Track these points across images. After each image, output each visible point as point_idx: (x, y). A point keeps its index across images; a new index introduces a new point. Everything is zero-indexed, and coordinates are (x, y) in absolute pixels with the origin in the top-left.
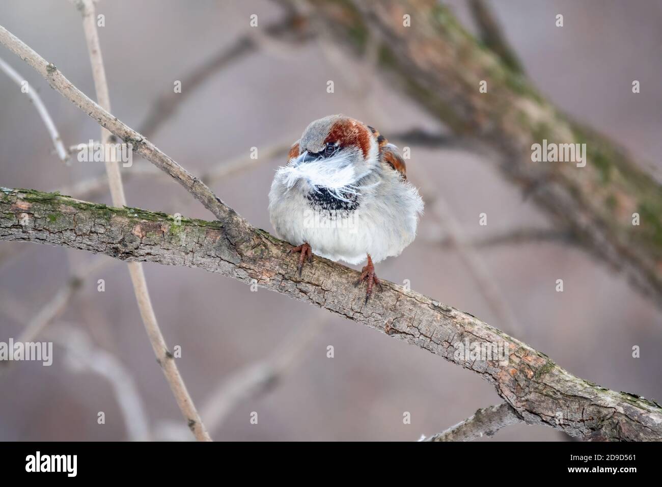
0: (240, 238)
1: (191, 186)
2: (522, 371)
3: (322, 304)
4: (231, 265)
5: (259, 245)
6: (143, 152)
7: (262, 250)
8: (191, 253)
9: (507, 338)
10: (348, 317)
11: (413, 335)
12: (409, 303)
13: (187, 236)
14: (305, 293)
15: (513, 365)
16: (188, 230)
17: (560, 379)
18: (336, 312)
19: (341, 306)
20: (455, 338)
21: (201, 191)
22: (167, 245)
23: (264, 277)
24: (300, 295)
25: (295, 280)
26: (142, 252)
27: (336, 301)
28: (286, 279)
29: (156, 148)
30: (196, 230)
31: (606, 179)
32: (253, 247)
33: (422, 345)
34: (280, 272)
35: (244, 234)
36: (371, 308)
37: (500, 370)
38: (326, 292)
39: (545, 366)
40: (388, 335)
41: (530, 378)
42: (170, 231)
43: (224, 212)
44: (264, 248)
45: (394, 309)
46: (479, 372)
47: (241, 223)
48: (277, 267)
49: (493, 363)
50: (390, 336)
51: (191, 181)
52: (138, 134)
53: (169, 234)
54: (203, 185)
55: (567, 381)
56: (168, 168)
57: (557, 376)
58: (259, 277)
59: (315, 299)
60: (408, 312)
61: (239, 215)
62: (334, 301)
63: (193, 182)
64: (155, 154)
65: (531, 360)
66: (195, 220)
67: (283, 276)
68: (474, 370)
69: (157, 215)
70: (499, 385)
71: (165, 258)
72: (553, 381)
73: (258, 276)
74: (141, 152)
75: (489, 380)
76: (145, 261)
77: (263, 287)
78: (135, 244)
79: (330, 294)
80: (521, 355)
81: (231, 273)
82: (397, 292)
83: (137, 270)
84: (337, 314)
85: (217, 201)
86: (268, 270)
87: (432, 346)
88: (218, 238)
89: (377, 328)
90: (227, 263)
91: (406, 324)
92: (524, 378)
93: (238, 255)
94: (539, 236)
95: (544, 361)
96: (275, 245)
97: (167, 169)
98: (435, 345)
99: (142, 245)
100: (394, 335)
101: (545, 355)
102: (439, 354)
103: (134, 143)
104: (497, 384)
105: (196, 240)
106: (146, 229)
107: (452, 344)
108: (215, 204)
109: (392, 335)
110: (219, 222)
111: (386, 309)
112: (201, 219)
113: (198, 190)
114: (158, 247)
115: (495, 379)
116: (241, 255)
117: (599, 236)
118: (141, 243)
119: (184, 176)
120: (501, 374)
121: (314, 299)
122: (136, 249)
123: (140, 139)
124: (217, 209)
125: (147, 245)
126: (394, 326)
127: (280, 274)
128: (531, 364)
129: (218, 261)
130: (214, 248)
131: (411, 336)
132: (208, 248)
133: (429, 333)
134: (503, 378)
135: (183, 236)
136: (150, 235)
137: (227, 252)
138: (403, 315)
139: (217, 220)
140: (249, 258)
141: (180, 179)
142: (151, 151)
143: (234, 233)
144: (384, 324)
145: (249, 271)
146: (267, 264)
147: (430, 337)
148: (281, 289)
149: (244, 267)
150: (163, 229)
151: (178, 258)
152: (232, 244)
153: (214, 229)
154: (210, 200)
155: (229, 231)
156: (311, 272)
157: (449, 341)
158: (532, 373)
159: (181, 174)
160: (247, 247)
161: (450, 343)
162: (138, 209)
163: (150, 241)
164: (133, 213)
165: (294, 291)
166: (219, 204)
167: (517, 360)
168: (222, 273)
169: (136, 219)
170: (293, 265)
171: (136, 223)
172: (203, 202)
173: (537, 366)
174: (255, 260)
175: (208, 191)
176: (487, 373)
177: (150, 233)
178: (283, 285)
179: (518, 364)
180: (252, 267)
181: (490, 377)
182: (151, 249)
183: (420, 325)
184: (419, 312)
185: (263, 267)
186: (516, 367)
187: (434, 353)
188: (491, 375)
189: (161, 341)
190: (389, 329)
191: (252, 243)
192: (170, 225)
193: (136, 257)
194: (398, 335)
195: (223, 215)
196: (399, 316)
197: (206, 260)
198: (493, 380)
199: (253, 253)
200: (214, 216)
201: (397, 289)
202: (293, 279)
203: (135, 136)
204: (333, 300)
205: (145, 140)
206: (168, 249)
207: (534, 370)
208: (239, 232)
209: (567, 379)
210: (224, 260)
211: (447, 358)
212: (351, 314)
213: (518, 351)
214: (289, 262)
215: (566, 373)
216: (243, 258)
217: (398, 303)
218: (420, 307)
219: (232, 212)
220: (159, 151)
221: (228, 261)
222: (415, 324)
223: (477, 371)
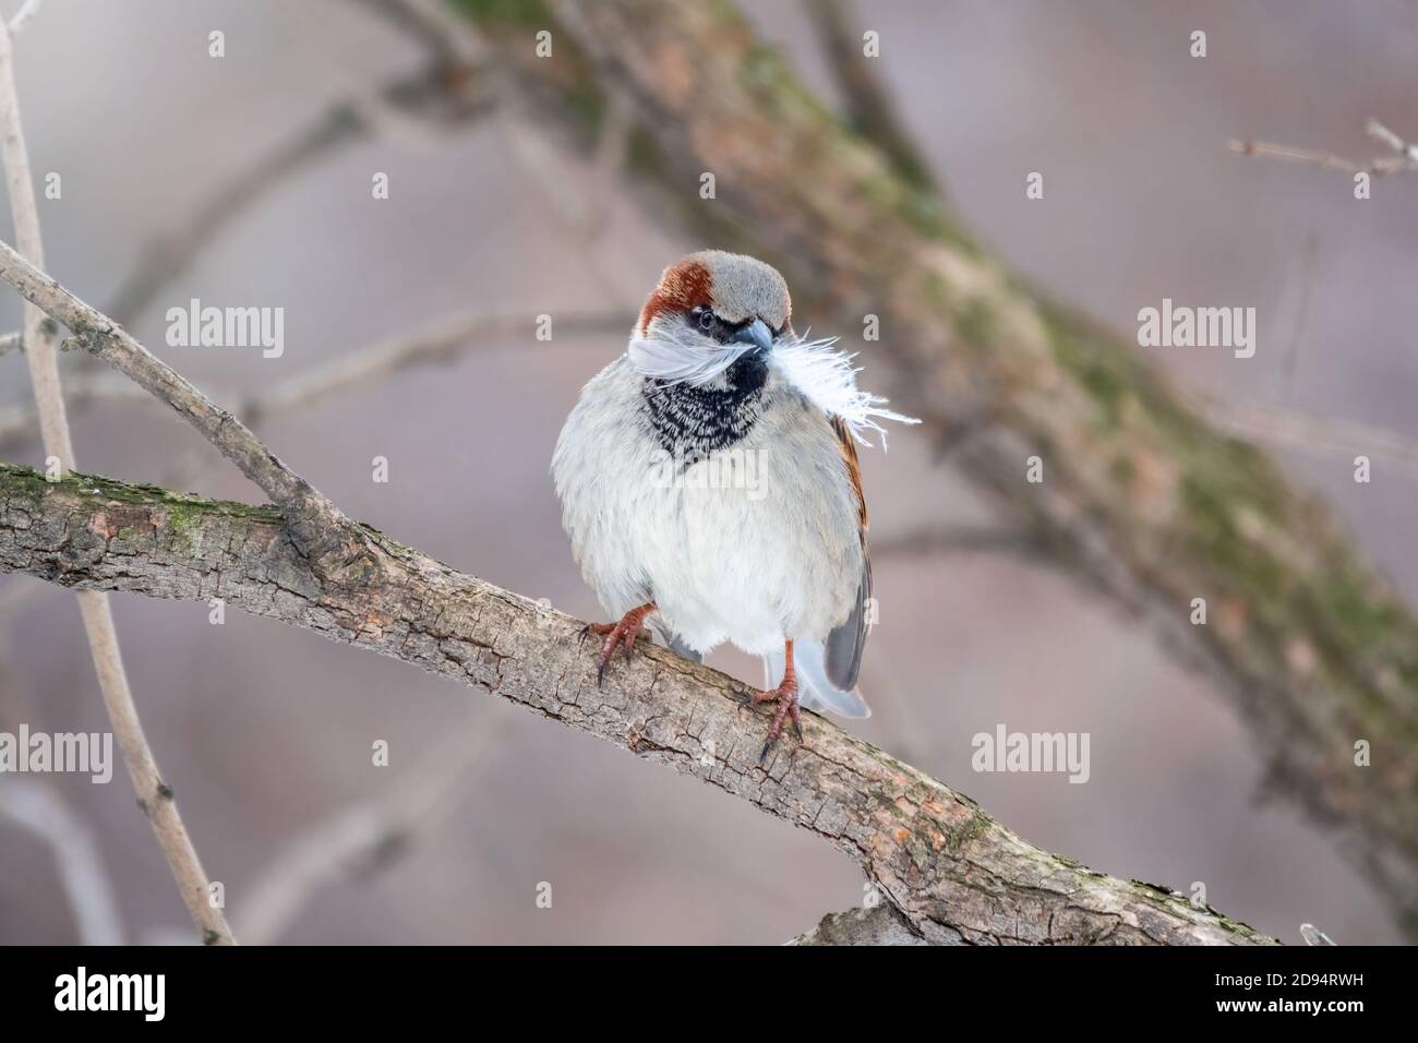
0: (320, 541)
1: (215, 429)
2: (920, 834)
3: (494, 685)
4: (300, 600)
5: (359, 557)
6: (114, 356)
7: (366, 568)
8: (212, 573)
9: (889, 762)
10: (549, 714)
11: (688, 754)
12: (679, 686)
13: (205, 536)
14: (458, 661)
15: (902, 820)
16: (209, 524)
17: (1002, 852)
18: (524, 702)
19: (534, 691)
20: (779, 761)
21: (237, 440)
22: (162, 556)
23: (370, 627)
24: (447, 667)
25: (435, 634)
26: (108, 570)
27: (524, 679)
28: (417, 632)
29: (140, 346)
30: (225, 524)
31: (1114, 421)
32: (347, 563)
33: (707, 775)
34: (404, 615)
35: (328, 533)
36: (599, 694)
37: (875, 831)
38: (503, 660)
39: (970, 823)
40: (634, 754)
41: (939, 848)
42: (169, 525)
43: (287, 485)
44: (370, 563)
45: (648, 698)
46: (829, 836)
47: (322, 511)
48: (399, 605)
49: (860, 816)
50: (639, 756)
51: (214, 418)
52: (102, 317)
53: (166, 532)
54: (241, 428)
55: (1018, 856)
56: (167, 390)
57: (995, 844)
58: (360, 627)
59: (480, 674)
60: (677, 704)
61: (317, 492)
62: (519, 680)
63: (220, 420)
64: (139, 359)
65: (940, 810)
66: (222, 504)
67: (411, 624)
68: (817, 830)
69: (142, 492)
70: (871, 863)
71: (157, 583)
72: (987, 856)
73: (356, 623)
74: (109, 355)
75: (849, 851)
76: (116, 588)
77: (367, 647)
78: (93, 553)
79: (512, 663)
80: (918, 799)
81: (299, 618)
82: (654, 662)
83: (98, 608)
84: (525, 706)
85: (271, 462)
86: (378, 611)
87: (730, 778)
88: (272, 541)
89: (610, 739)
90: (290, 596)
91: (674, 730)
92: (925, 848)
93: (316, 579)
94: (969, 541)
95: (967, 813)
96: (395, 557)
97: (165, 392)
98: (736, 777)
99: (108, 554)
100: (647, 753)
101: (971, 801)
102: (742, 796)
103: (94, 335)
104: (867, 860)
105: (224, 546)
106: (117, 521)
107: (770, 774)
108: (267, 469)
109: (644, 754)
110: (275, 508)
111: (632, 698)
112: (237, 501)
113: (232, 439)
114: (144, 558)
115: (864, 851)
116: (322, 578)
117: (1096, 544)
118: (107, 551)
119: (200, 407)
120: (876, 840)
121: (476, 676)
122: (95, 563)
123: (106, 328)
124: (271, 478)
125: (120, 554)
126: (647, 733)
127: (405, 620)
128: (941, 819)
129: (271, 592)
130: (263, 563)
131: (684, 756)
132: (250, 563)
133: (723, 750)
134: (880, 848)
135: (197, 537)
136: (127, 533)
137: (290, 572)
138: (667, 712)
139: (270, 502)
140: (339, 585)
141: (193, 414)
142: (131, 353)
143: (306, 532)
144: (627, 729)
145: (339, 614)
146: (377, 599)
147: (724, 758)
148: (407, 653)
149: (327, 605)
150: (153, 521)
151: (186, 584)
152: (301, 555)
153: (264, 523)
154: (257, 460)
155: (295, 527)
156: (471, 618)
157: (765, 769)
158: (943, 839)
159: (195, 403)
160: (334, 562)
161: (767, 772)
162: (102, 477)
163: (127, 547)
164: (90, 487)
165: (435, 658)
166: (275, 468)
167: (911, 811)
168: (280, 616)
169: (97, 500)
170: (432, 601)
171: (96, 508)
172: (241, 465)
173: (953, 824)
174: (350, 590)
175: (252, 440)
176: (845, 836)
177: (127, 529)
178: (411, 644)
179: (913, 818)
180: (344, 605)
181: (852, 846)
182: (128, 563)
183: (704, 732)
184: (701, 704)
185: (367, 606)
186: (908, 824)
187: (734, 793)
188: (855, 841)
189: (147, 762)
190: (636, 740)
191: (346, 553)
192: (170, 513)
193: (97, 580)
194: (657, 754)
195: (284, 492)
196: (659, 712)
197: (247, 589)
198: (858, 852)
199: (348, 574)
200: (266, 494)
201: (654, 655)
202: (433, 631)
203: (96, 320)
204: (517, 677)
205: (117, 331)
206: (164, 565)
207: (946, 832)
208: (319, 530)
209: (1018, 852)
210: (286, 590)
211: (760, 804)
212: (555, 709)
213: (912, 792)
214: (425, 594)
215: (1015, 839)
216: (326, 585)
217: (657, 686)
218: (704, 694)
219: (302, 487)
220: (149, 354)
221: (292, 592)
222: (693, 730)
223: (825, 834)
